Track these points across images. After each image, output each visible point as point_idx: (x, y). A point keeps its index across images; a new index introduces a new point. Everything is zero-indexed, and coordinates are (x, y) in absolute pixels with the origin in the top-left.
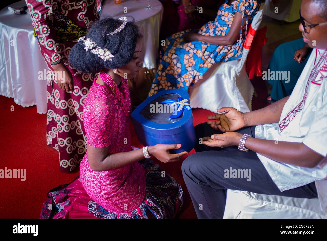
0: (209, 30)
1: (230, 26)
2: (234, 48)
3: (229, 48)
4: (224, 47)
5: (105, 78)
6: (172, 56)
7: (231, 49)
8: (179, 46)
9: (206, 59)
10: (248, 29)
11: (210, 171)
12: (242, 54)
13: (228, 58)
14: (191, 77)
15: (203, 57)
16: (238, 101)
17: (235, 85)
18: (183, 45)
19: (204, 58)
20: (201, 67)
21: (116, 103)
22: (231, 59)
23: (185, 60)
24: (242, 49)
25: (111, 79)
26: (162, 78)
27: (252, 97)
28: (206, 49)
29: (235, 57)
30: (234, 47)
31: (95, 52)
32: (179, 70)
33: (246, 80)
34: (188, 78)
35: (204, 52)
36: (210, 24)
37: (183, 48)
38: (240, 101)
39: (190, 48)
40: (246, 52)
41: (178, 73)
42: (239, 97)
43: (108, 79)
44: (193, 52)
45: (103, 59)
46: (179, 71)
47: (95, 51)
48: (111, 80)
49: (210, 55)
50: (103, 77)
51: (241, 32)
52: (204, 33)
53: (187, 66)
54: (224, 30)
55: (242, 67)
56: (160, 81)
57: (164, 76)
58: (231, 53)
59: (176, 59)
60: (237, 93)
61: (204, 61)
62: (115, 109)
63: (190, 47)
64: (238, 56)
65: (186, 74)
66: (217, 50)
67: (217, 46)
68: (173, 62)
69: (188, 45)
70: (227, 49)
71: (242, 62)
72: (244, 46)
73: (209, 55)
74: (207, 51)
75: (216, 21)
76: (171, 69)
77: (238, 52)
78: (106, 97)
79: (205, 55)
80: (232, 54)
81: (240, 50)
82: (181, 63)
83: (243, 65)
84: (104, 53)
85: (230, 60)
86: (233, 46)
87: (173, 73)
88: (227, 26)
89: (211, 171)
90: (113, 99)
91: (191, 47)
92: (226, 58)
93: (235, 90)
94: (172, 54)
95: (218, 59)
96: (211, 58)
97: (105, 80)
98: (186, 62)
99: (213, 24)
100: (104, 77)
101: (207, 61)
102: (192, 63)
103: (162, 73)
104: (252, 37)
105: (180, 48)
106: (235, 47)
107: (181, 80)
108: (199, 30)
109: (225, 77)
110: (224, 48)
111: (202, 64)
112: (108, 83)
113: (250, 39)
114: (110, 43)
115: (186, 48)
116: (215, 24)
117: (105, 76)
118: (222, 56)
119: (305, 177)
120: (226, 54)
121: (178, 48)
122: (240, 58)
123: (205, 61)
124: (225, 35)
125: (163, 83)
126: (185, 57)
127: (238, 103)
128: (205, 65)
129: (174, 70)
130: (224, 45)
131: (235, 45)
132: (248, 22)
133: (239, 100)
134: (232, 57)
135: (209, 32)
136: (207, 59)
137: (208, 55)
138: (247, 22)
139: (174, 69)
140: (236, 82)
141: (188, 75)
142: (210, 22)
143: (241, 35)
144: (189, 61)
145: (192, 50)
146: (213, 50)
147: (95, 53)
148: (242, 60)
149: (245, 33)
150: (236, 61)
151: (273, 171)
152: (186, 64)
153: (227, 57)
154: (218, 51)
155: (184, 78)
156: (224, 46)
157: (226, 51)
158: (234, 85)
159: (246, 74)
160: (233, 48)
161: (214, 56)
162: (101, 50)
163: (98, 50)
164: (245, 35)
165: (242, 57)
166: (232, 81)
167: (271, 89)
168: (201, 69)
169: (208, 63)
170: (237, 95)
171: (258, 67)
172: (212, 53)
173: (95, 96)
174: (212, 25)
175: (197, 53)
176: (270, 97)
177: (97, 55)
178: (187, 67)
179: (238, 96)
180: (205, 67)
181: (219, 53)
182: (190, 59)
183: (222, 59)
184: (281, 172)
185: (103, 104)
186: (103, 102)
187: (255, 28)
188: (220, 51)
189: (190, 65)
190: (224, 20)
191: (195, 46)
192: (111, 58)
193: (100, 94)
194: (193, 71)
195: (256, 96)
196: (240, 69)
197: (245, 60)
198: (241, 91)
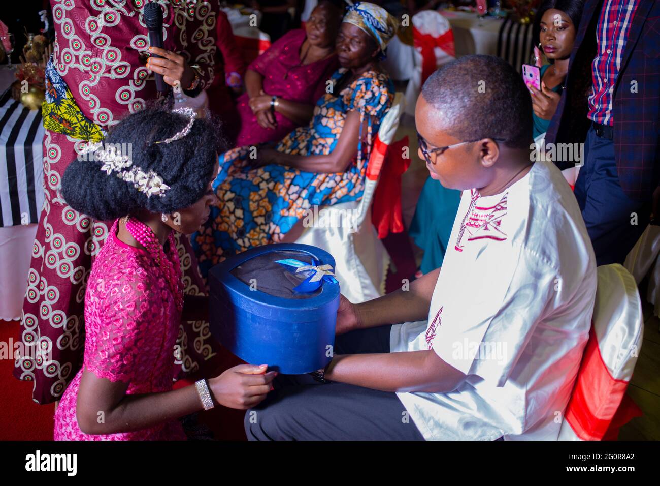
0: (299, 144)
1: (338, 136)
2: (347, 179)
3: (338, 179)
4: (327, 177)
5: (139, 232)
6: (224, 194)
7: (342, 180)
8: (240, 175)
9: (292, 200)
10: (373, 142)
11: (302, 426)
12: (363, 191)
13: (337, 198)
14: (263, 237)
15: (287, 197)
16: (359, 283)
17: (351, 251)
18: (247, 173)
19: (290, 199)
20: (283, 216)
21: (162, 286)
22: (343, 199)
23: (251, 203)
24: (364, 180)
25: (151, 234)
26: (205, 239)
27: (385, 273)
28: (293, 180)
29: (351, 197)
30: (347, 177)
31: (128, 177)
32: (241, 222)
33: (374, 240)
34: (258, 239)
35: (290, 185)
36: (299, 131)
37: (248, 179)
38: (362, 283)
39: (261, 180)
40: (370, 185)
41: (238, 228)
42: (360, 274)
43: (144, 235)
44: (268, 188)
45: (144, 192)
46: (239, 225)
47: (127, 175)
48: (151, 236)
49: (301, 192)
50: (135, 229)
51: (360, 147)
52: (289, 149)
53: (255, 214)
54: (327, 143)
55: (364, 215)
56: (201, 246)
57: (211, 234)
58: (341, 188)
59: (233, 200)
60: (355, 266)
61: (289, 203)
62: (162, 297)
63: (260, 177)
64: (355, 194)
65: (255, 231)
66: (315, 183)
67: (315, 174)
68: (229, 208)
69: (257, 173)
70: (334, 180)
71: (363, 206)
72: (367, 175)
73: (298, 192)
74: (295, 185)
75: (311, 126)
76: (223, 221)
77: (355, 186)
78: (145, 273)
79: (290, 192)
80: (345, 190)
81: (359, 181)
82: (243, 209)
83: (365, 212)
84: (148, 179)
85: (340, 201)
86: (345, 175)
87: (229, 228)
88: (334, 136)
89: (304, 428)
90: (158, 278)
91: (263, 176)
92: (332, 198)
93: (351, 260)
94: (224, 192)
95: (317, 201)
96: (302, 198)
97: (139, 236)
98: (253, 206)
99: (307, 133)
100: (137, 231)
101: (295, 204)
102: (266, 208)
103: (206, 229)
104: (380, 158)
105: (242, 180)
106: (349, 177)
107: (244, 242)
108: (279, 144)
109: (332, 234)
110: (327, 180)
111: (285, 210)
112: (145, 242)
113: (377, 161)
114: (163, 159)
115: (253, 178)
116: (309, 132)
117: (139, 228)
118: (325, 195)
119: (485, 428)
120: (332, 191)
121: (237, 179)
122: (359, 197)
123: (291, 204)
124: (330, 153)
125: (208, 250)
126: (251, 197)
127: (359, 287)
128: (292, 212)
129: (230, 223)
130: (328, 172)
131: (348, 172)
132: (373, 129)
133: (360, 280)
134: (343, 197)
135: (299, 148)
136: (294, 201)
137: (296, 193)
138: (370, 129)
139: (230, 221)
140: (352, 246)
141: (257, 232)
142: (301, 129)
143: (360, 153)
144: (258, 206)
145: (264, 183)
146: (307, 182)
147: (128, 180)
148: (364, 202)
149: (367, 150)
150: (353, 203)
151: (425, 421)
152: (254, 211)
153: (333, 196)
154: (315, 185)
155: (249, 239)
156: (327, 174)
157: (331, 184)
158: (349, 251)
159: (372, 227)
160: (345, 177)
161: (308, 194)
162: (141, 174)
163: (135, 174)
164: (367, 153)
165: (364, 197)
166: (344, 243)
167: (422, 256)
168: (283, 220)
169: (297, 208)
170: (356, 270)
171: (395, 214)
172: (304, 188)
173: (120, 270)
174: (304, 134)
175: (276, 190)
176: (420, 272)
177: (132, 184)
178: (257, 217)
179: (359, 272)
180: (292, 216)
181: (319, 187)
182: (261, 200)
183: (324, 199)
184: (441, 422)
185: (139, 287)
186: (139, 284)
187: (385, 140)
188: (320, 184)
189: (261, 211)
190: (326, 126)
191: (270, 175)
192: (163, 191)
193: (132, 267)
194: (268, 225)
195: (394, 270)
196: (361, 219)
197: (371, 203)
198: (363, 263)
